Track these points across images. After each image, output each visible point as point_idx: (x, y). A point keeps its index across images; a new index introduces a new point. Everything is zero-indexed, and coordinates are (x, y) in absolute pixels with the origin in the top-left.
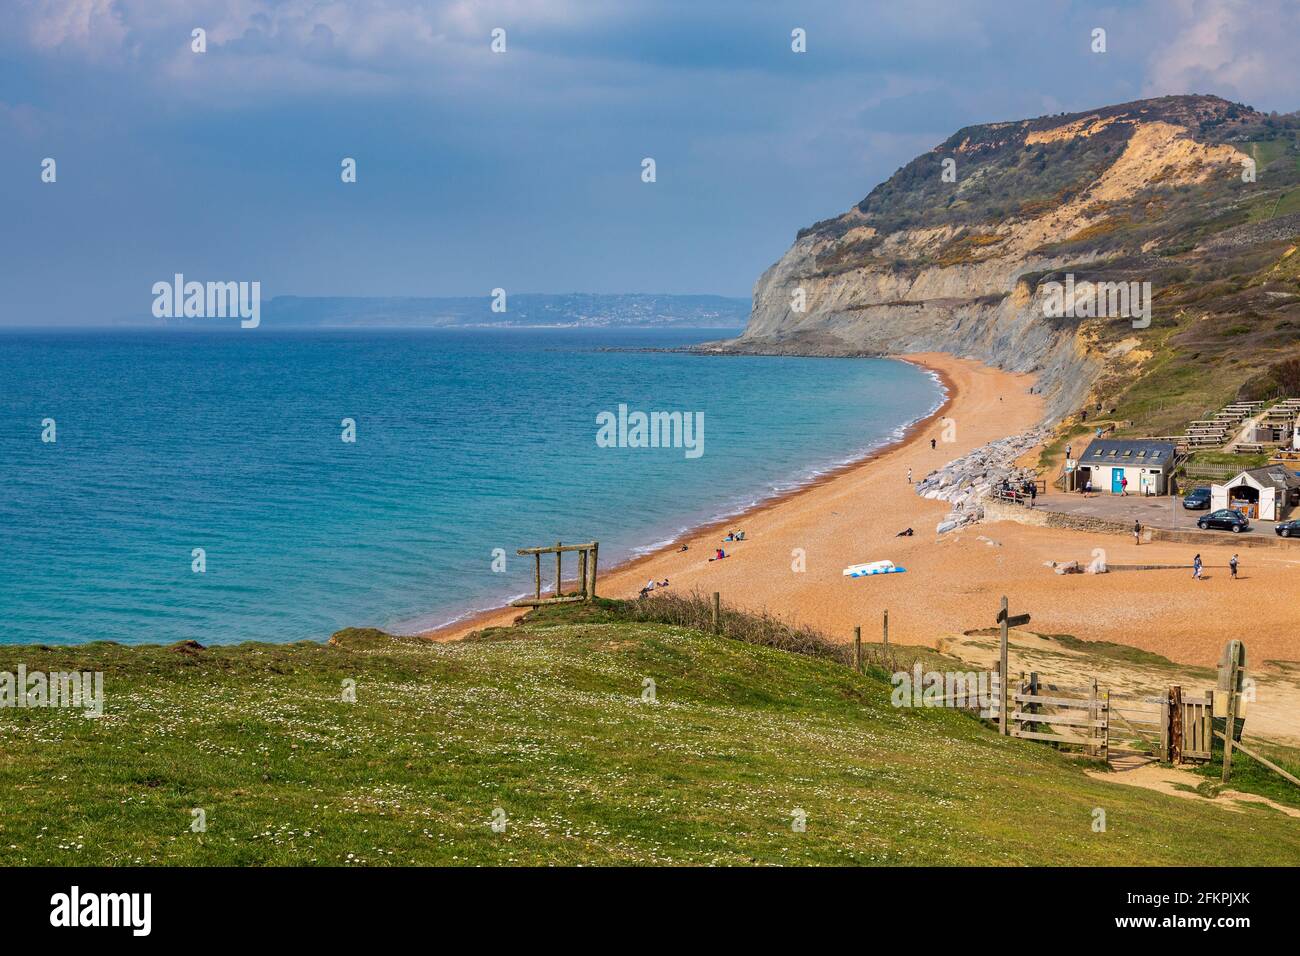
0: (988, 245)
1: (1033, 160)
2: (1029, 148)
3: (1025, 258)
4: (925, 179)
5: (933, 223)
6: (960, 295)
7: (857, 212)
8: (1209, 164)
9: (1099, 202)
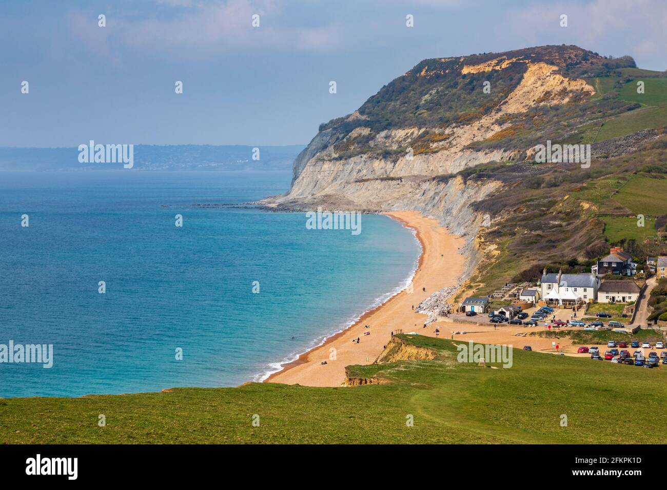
0: (440, 141)
1: (467, 85)
2: (465, 76)
3: (462, 150)
4: (400, 94)
5: (406, 125)
6: (424, 173)
7: (358, 114)
8: (571, 91)
9: (506, 114)
